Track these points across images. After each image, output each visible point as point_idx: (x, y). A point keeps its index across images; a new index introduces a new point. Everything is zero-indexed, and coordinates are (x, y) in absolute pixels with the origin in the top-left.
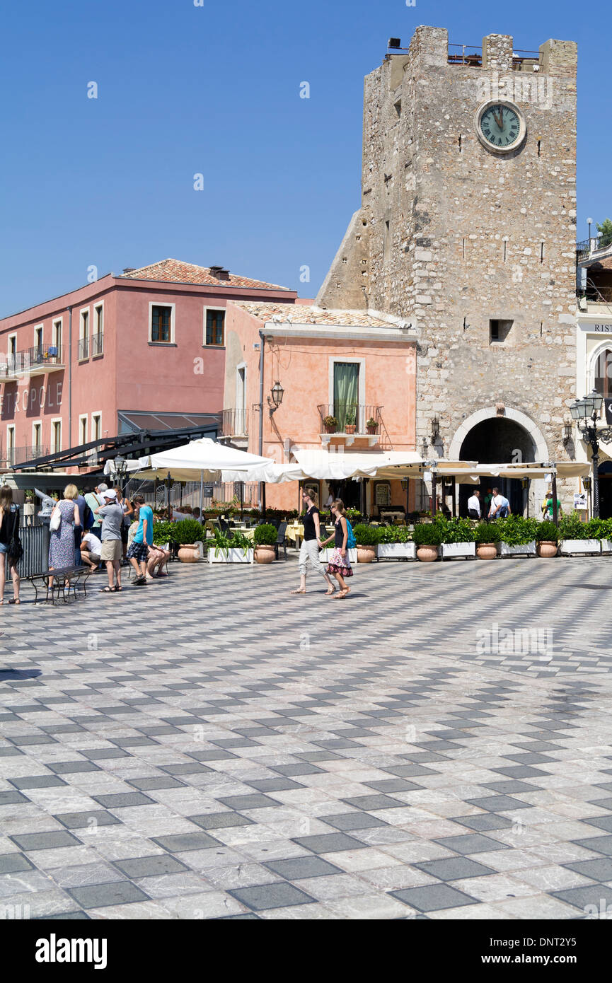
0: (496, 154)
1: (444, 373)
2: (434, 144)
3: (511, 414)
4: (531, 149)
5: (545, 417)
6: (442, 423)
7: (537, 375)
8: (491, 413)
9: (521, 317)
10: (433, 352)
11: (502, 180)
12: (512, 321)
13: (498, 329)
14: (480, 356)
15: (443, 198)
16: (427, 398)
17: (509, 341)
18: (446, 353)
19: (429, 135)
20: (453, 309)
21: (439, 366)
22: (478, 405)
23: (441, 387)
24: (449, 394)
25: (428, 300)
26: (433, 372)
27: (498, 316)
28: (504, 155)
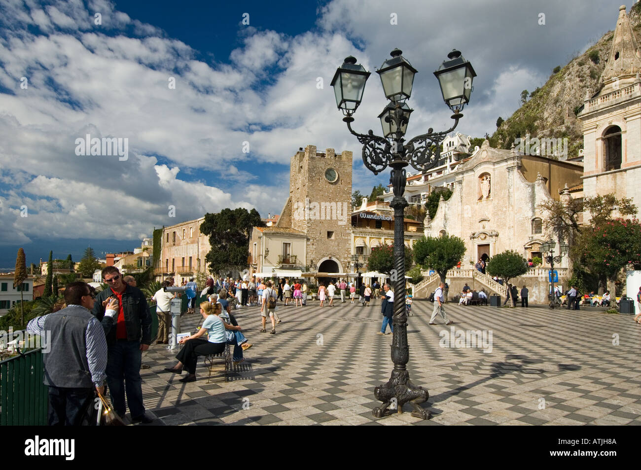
0: (330, 183)
1: (314, 247)
2: (312, 180)
3: (334, 259)
4: (340, 183)
5: (342, 260)
6: (313, 261)
7: (340, 248)
8: (327, 258)
9: (336, 231)
10: (311, 240)
11: (331, 191)
12: (333, 232)
13: (329, 234)
14: (324, 242)
15: (315, 196)
16: (309, 254)
17: (333, 237)
18: (315, 241)
19: (311, 177)
20: (317, 228)
21: (313, 244)
22: (324, 256)
23: (313, 251)
24: (316, 253)
25: (310, 225)
26: (311, 246)
27: (329, 230)
28: (332, 184)
